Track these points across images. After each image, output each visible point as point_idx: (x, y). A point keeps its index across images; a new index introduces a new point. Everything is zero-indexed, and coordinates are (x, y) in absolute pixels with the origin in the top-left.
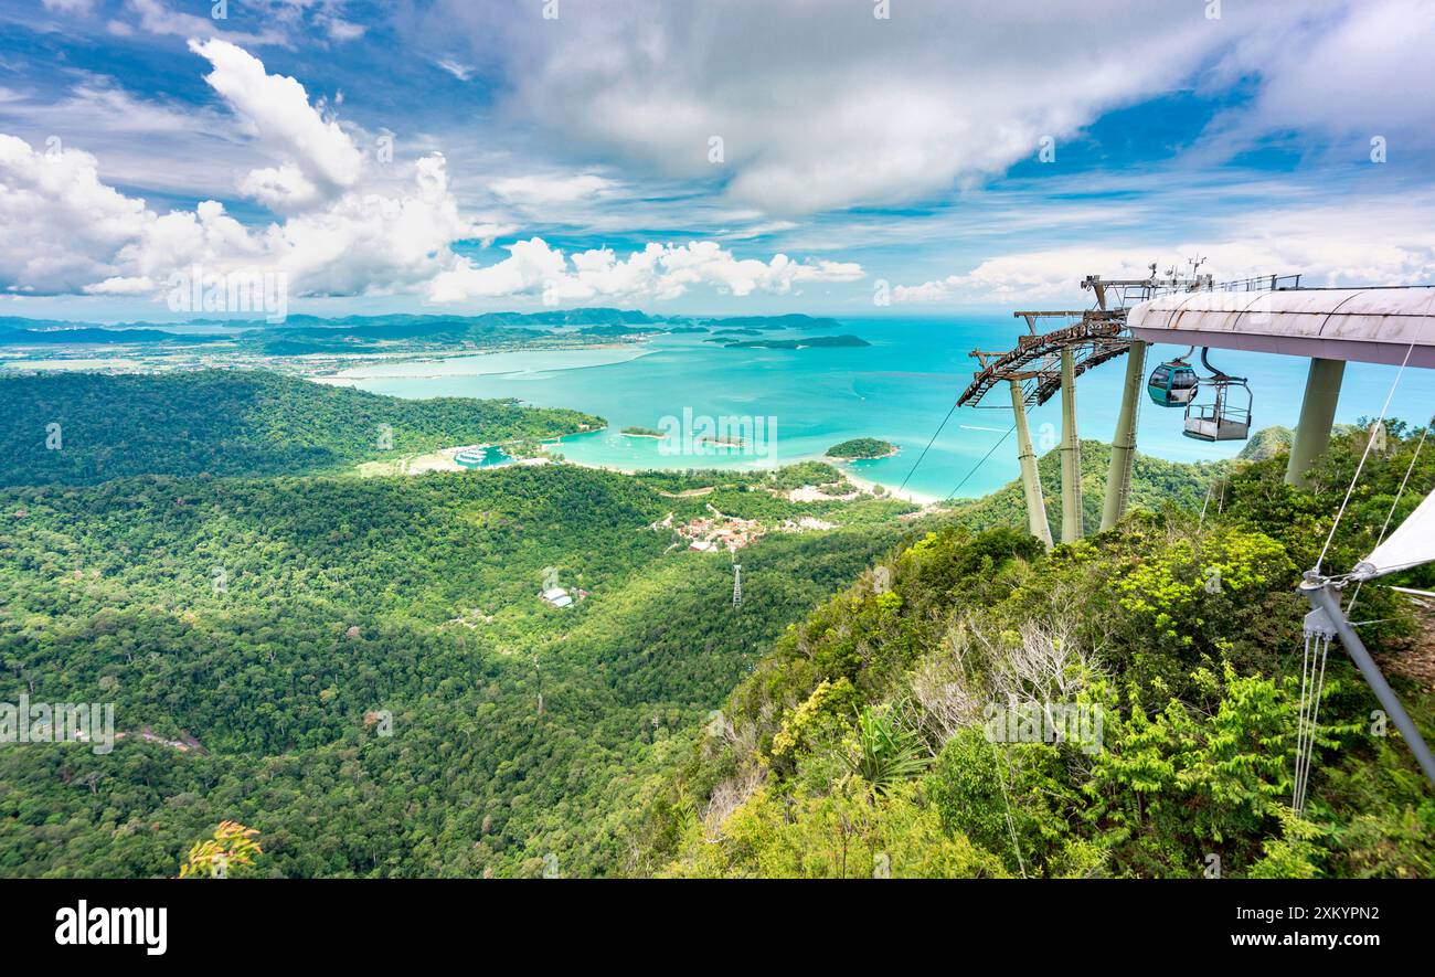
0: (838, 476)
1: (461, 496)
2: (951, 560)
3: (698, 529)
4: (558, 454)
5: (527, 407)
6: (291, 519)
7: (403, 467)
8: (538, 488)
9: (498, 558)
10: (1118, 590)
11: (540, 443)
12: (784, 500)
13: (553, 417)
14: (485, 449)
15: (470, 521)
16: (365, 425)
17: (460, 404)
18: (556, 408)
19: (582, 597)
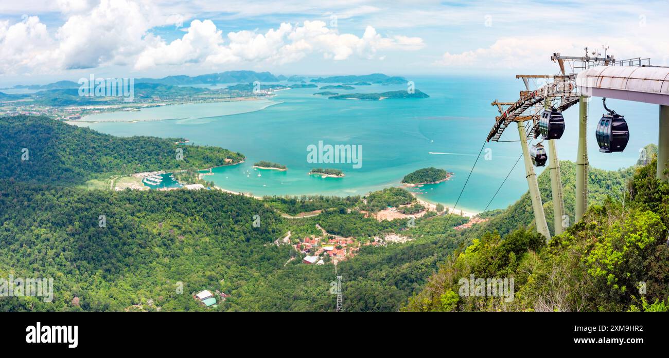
0: (412, 199)
1: (145, 210)
2: (490, 259)
3: (309, 245)
4: (210, 181)
5: (191, 145)
6: (49, 213)
7: (111, 185)
8: (196, 208)
9: (167, 260)
10: (587, 264)
11: (198, 173)
12: (373, 220)
13: (208, 153)
14: (162, 175)
15: (150, 229)
16: (93, 154)
17: (148, 141)
18: (210, 146)
19: (224, 299)
